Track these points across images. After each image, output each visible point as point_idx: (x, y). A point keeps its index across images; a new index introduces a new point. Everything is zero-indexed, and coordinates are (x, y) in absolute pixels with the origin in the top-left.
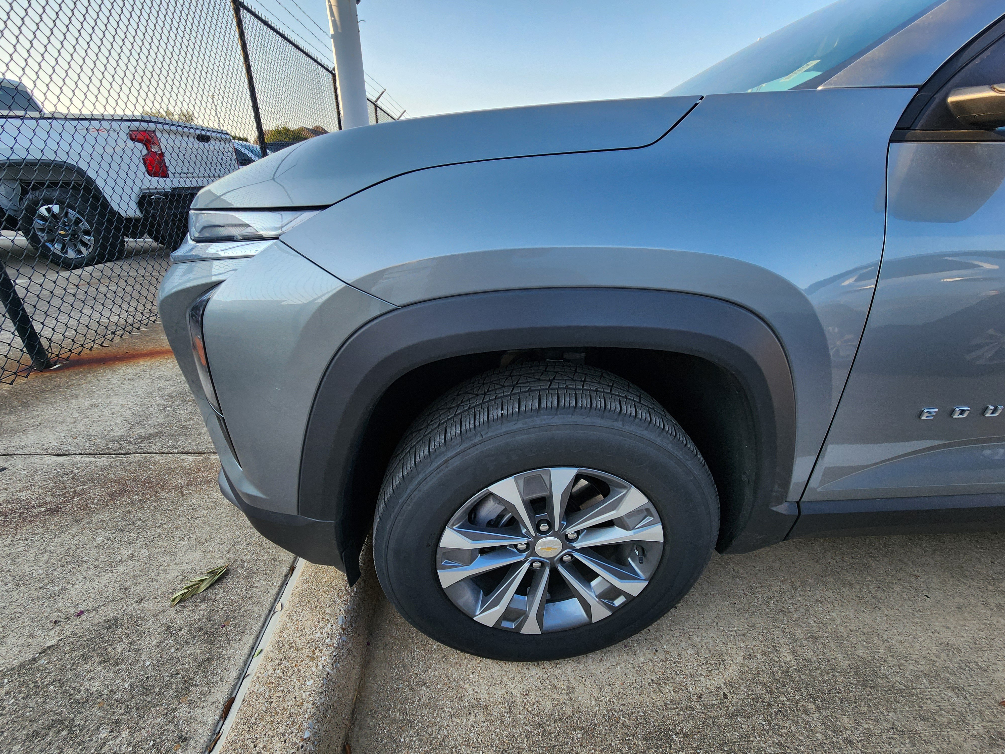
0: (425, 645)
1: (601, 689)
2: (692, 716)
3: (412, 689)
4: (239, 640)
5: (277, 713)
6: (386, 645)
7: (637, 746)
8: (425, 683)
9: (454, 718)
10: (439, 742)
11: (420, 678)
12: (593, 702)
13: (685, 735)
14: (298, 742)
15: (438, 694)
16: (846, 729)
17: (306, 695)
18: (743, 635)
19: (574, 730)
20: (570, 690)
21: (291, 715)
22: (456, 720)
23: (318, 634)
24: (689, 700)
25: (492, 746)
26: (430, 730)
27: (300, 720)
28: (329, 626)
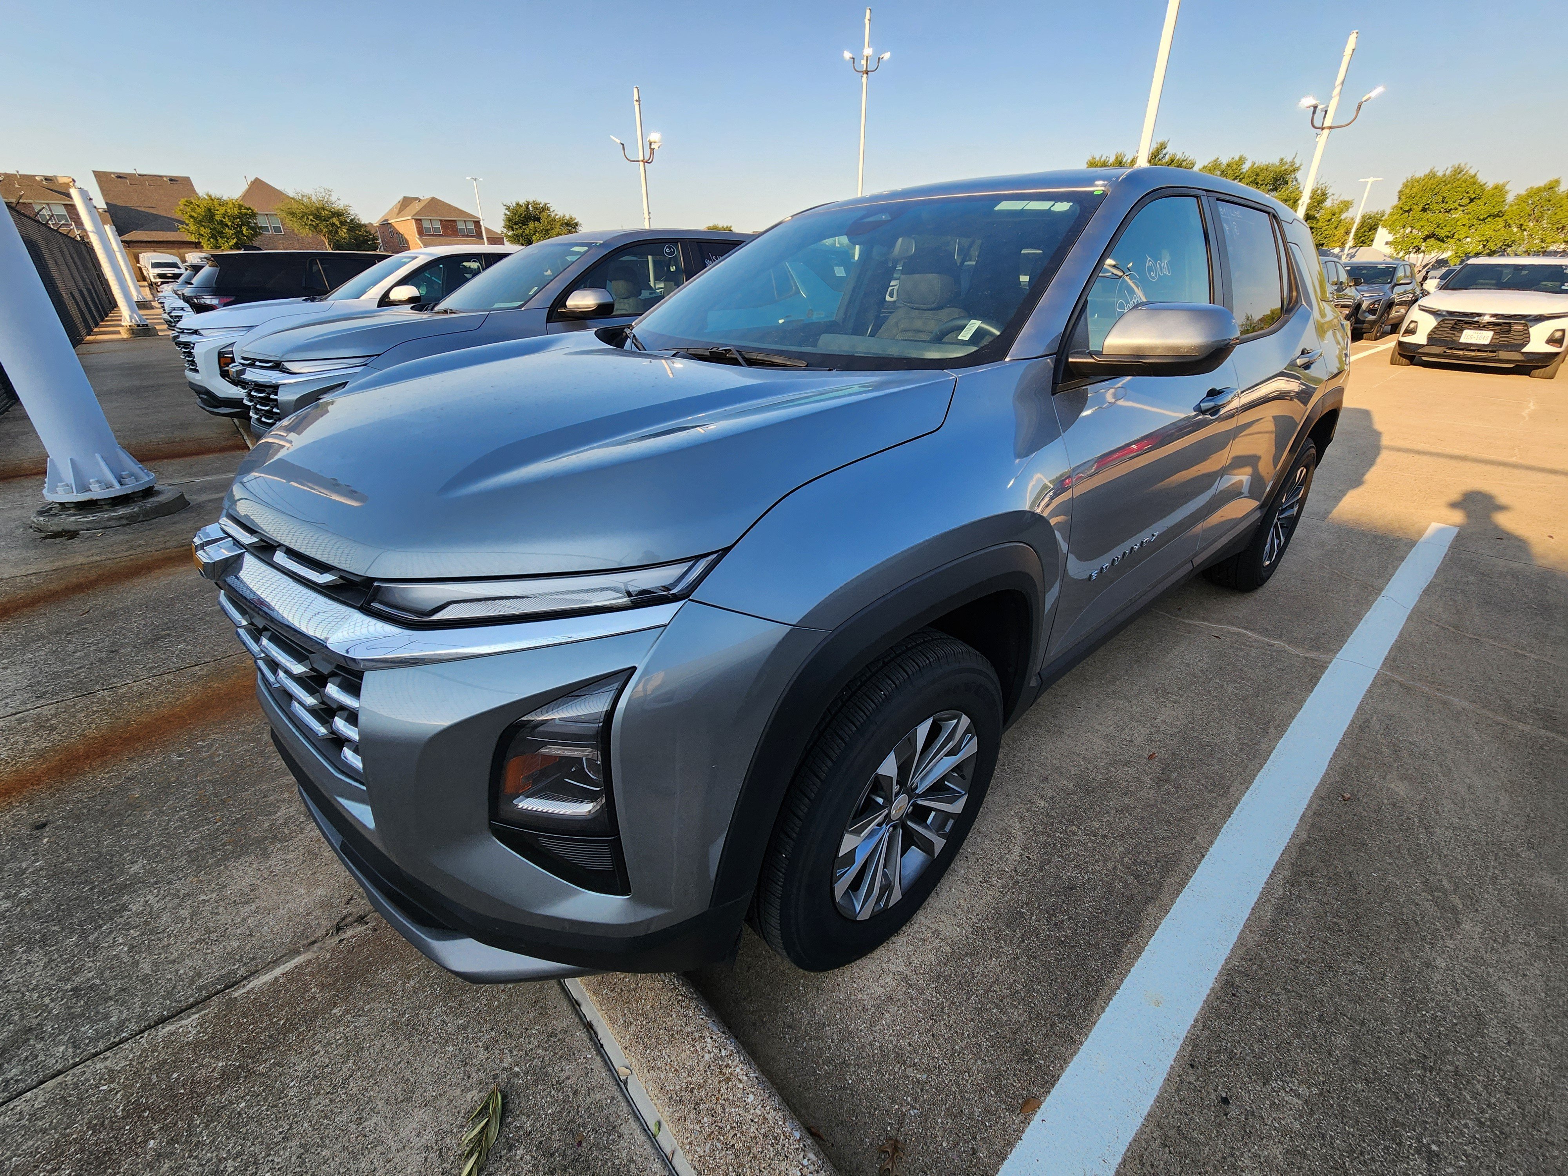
0: (791, 995)
1: (955, 915)
2: (1021, 888)
3: (817, 1039)
4: (619, 1137)
5: (750, 1148)
6: (754, 1024)
7: (1007, 935)
8: (824, 1023)
9: (873, 1029)
10: (879, 1055)
11: (815, 1023)
12: (958, 929)
13: (1027, 904)
14: (798, 1146)
15: (843, 1023)
16: (1098, 829)
17: (760, 1110)
18: (1007, 805)
19: (963, 960)
20: (936, 933)
21: (765, 1136)
22: (878, 1027)
23: (707, 1057)
24: (1011, 877)
25: (920, 1021)
26: (864, 1054)
27: (778, 1130)
28: (709, 1040)
